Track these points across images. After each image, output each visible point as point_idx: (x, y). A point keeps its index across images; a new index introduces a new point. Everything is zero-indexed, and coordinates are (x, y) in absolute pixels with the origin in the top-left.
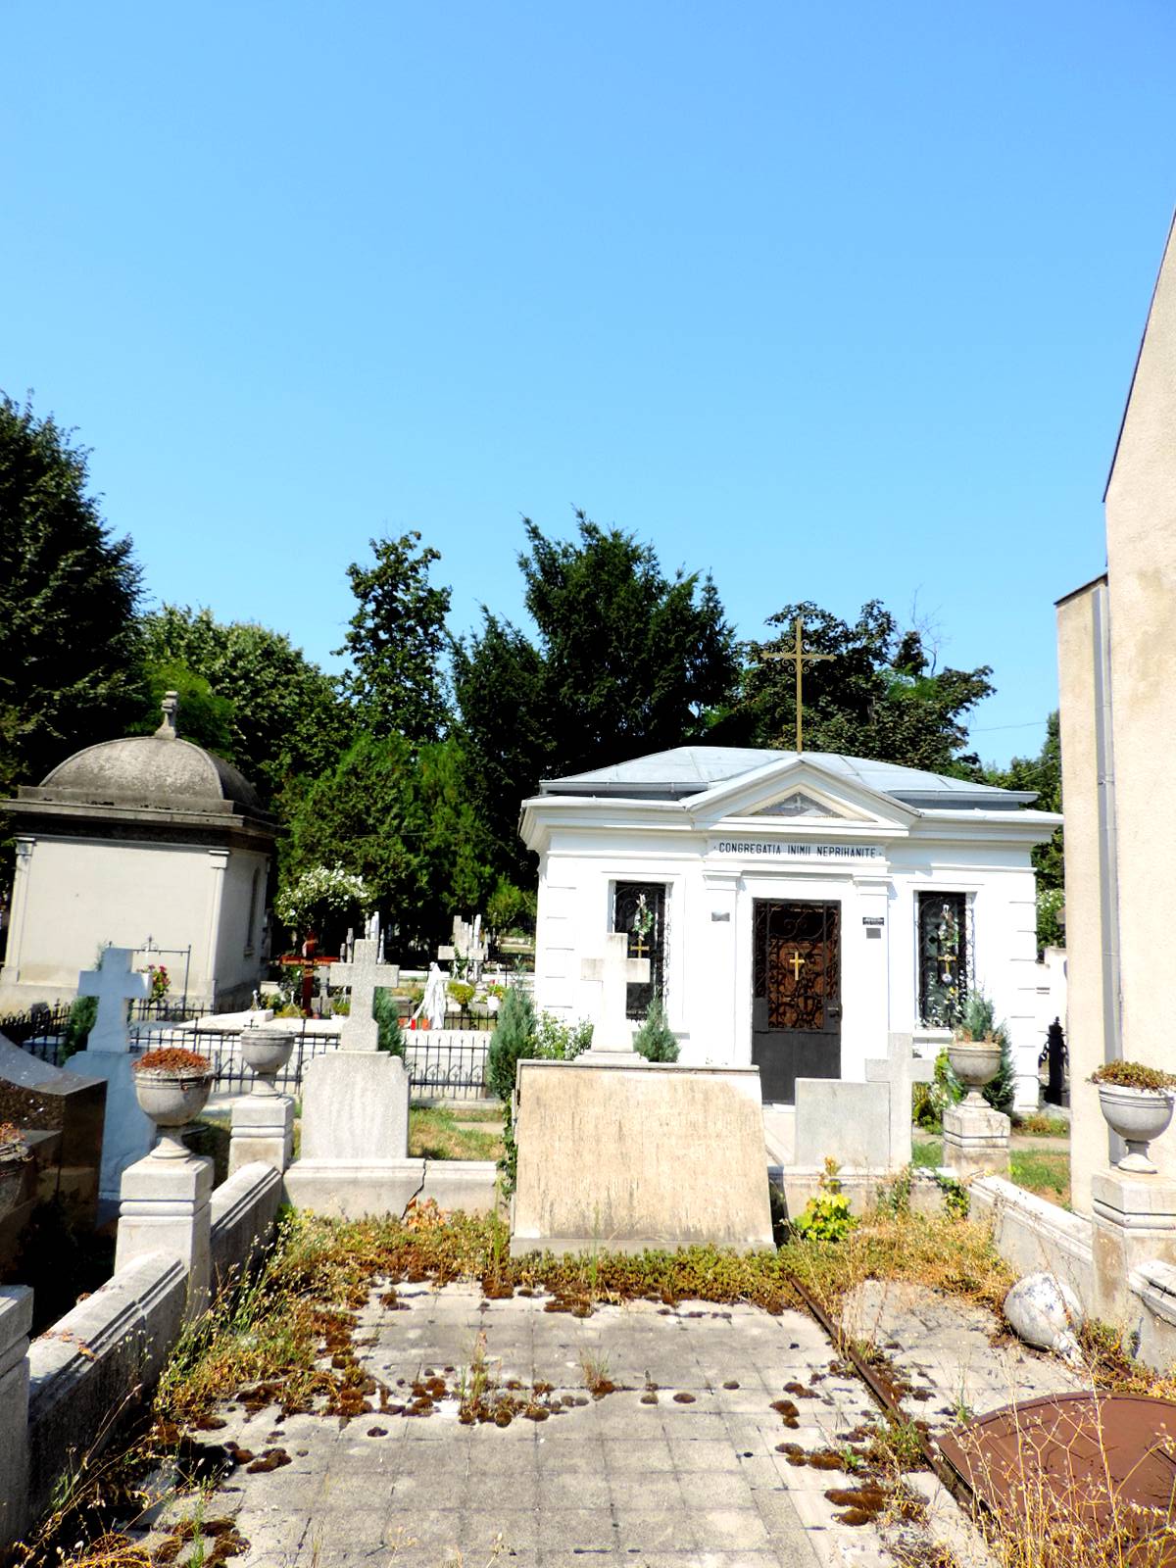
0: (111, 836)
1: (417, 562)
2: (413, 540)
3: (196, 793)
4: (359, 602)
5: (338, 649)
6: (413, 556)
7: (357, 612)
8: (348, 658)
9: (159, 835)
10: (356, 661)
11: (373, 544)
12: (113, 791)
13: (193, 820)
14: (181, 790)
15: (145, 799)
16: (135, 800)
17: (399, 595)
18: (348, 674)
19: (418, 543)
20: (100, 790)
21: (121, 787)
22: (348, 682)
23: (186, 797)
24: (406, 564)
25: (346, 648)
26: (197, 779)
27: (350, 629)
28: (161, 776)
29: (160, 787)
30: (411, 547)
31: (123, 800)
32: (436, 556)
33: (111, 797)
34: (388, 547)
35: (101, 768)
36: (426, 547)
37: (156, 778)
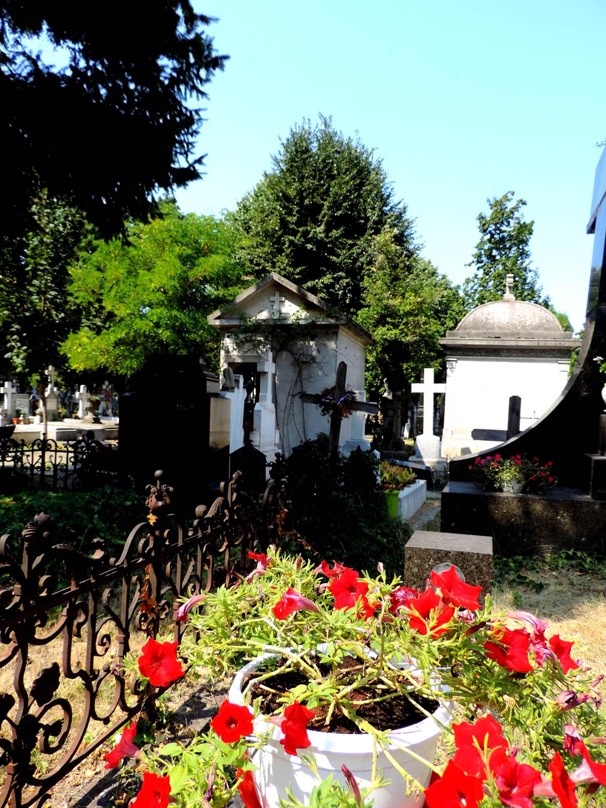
0: (500, 356)
1: (513, 208)
2: (510, 196)
3: (546, 329)
4: (482, 235)
5: (469, 263)
6: (510, 205)
7: (480, 241)
8: (474, 266)
9: (528, 353)
10: (478, 269)
11: (488, 201)
12: (497, 331)
13: (551, 344)
14: (537, 327)
15: (519, 334)
16: (513, 335)
17: (504, 228)
18: (476, 276)
19: (513, 197)
20: (489, 331)
21: (501, 328)
22: (476, 280)
23: (541, 331)
24: (507, 210)
25: (473, 262)
26: (544, 321)
27: (476, 251)
28: (522, 321)
29: (524, 327)
30: (509, 200)
31: (506, 335)
32: (524, 204)
33: (498, 333)
34: (497, 202)
35: (487, 319)
36: (519, 198)
37: (520, 322)
